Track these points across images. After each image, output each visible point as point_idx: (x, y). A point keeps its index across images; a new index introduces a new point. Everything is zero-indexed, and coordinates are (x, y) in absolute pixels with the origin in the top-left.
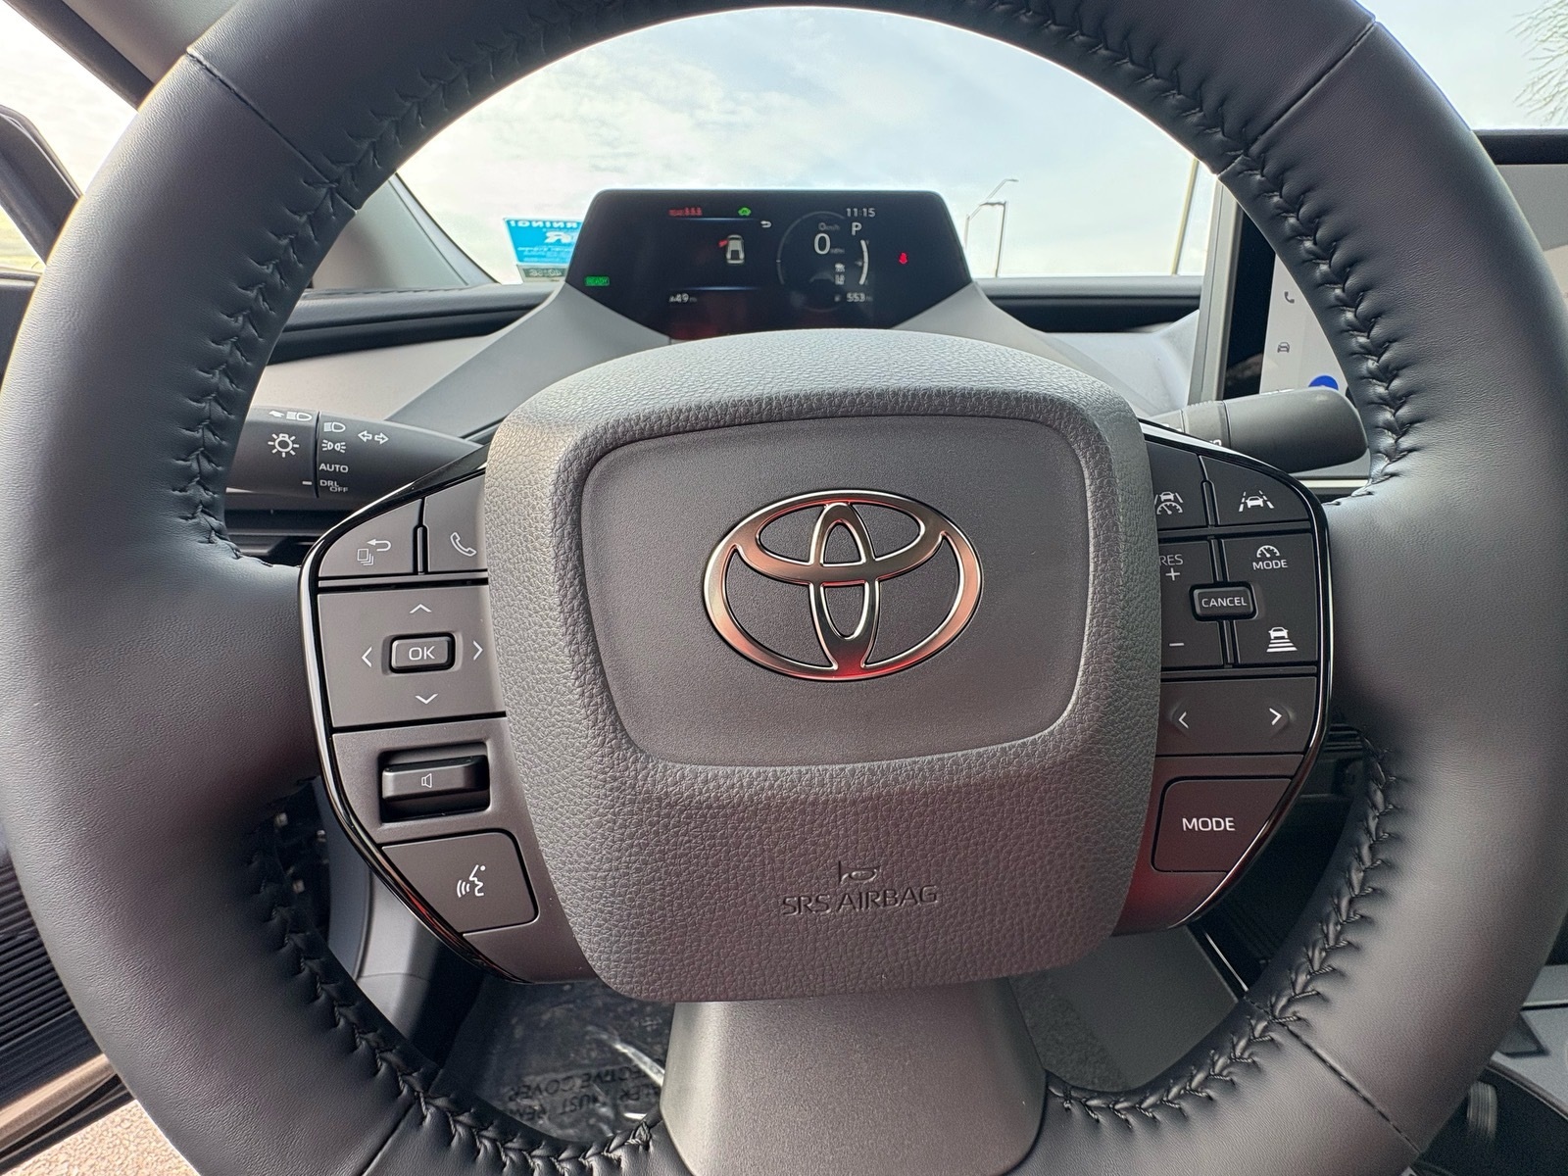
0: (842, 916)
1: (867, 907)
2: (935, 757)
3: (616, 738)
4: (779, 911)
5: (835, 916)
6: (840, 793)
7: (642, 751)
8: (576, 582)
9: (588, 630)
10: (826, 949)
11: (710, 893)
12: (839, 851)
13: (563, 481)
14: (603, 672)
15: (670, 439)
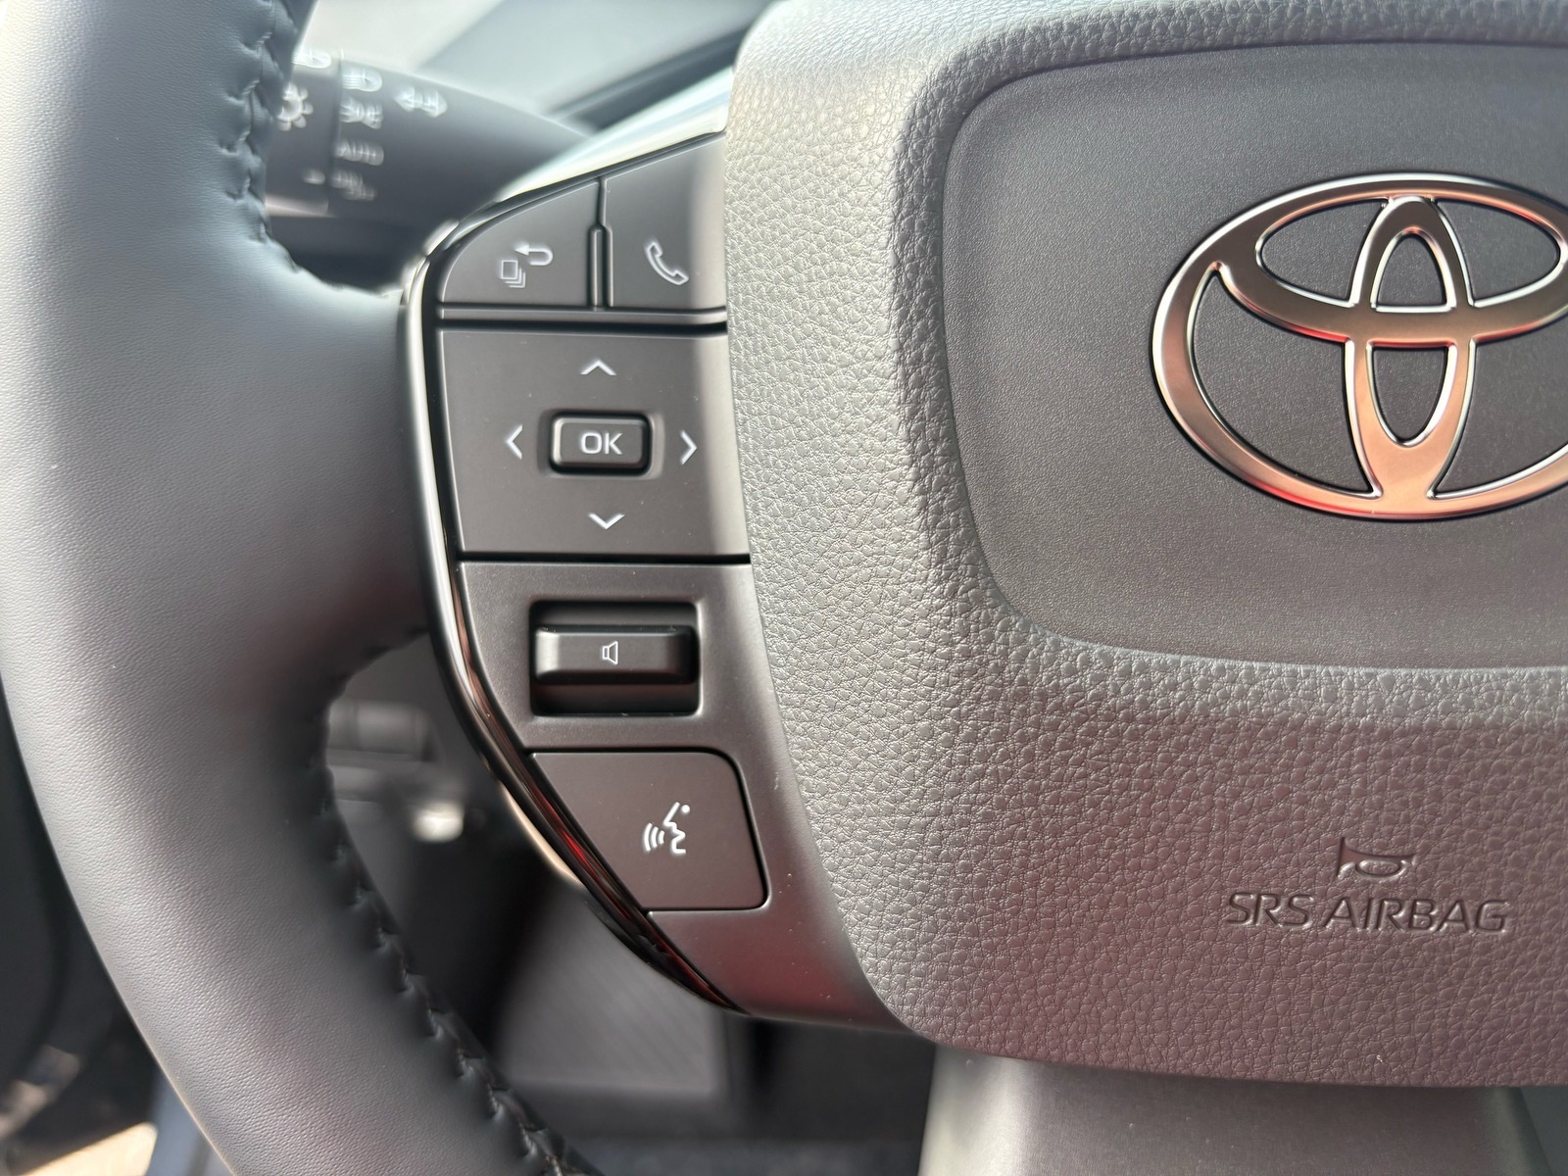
0: (1330, 937)
1: (1377, 926)
2: (1544, 670)
3: (974, 586)
4: (1219, 916)
5: (1316, 936)
6: (1364, 715)
7: (1018, 613)
8: (929, 311)
9: (941, 398)
10: (1288, 993)
11: (1106, 871)
12: (1345, 819)
13: (919, 133)
14: (960, 473)
15: (1110, 69)
